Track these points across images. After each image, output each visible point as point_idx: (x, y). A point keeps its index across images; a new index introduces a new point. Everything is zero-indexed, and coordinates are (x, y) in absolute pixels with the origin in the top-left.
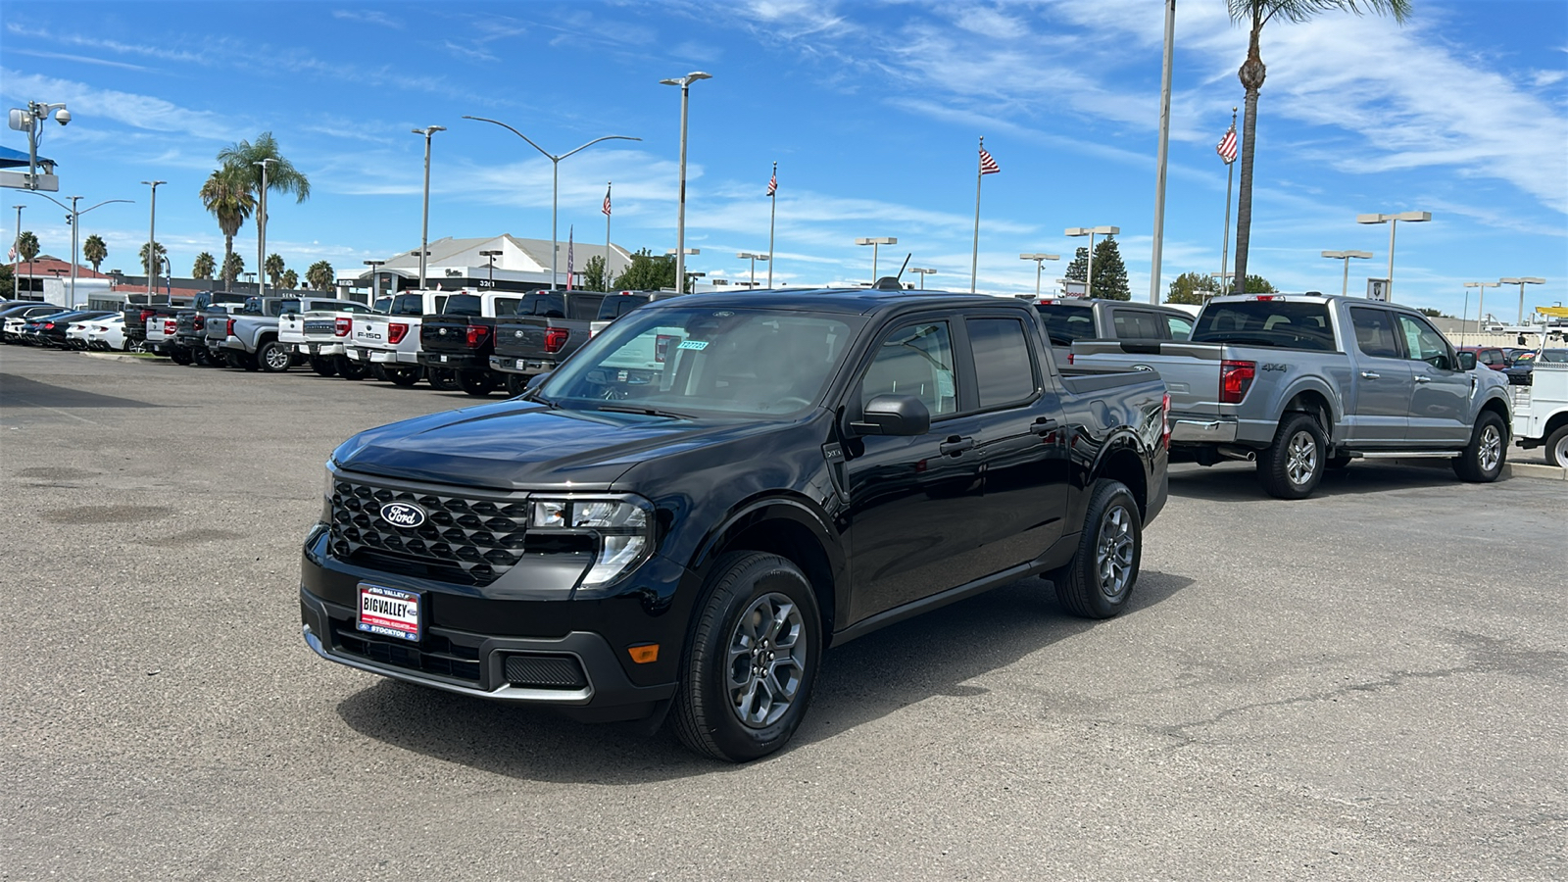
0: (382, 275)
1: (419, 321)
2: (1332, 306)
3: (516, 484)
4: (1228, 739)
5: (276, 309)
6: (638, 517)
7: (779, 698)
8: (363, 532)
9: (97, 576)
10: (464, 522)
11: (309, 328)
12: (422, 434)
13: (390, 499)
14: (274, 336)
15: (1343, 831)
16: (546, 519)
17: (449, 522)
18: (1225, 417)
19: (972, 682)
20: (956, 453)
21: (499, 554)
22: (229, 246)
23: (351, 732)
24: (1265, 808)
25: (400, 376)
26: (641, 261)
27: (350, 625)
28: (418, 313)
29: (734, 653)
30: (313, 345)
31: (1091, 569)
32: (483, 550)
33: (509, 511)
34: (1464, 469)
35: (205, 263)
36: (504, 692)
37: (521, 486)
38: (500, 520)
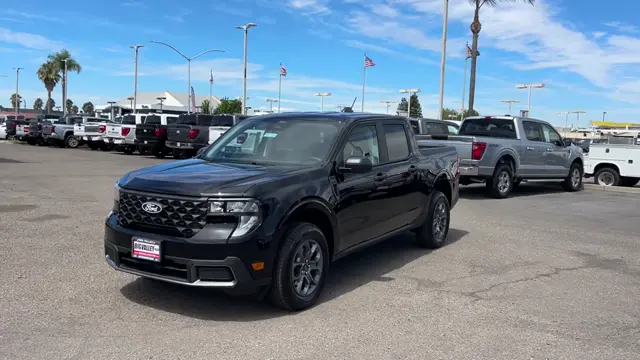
0: (115, 108)
1: (135, 126)
2: (515, 121)
3: (202, 194)
4: (496, 297)
5: (72, 121)
6: (254, 208)
7: (312, 283)
8: (133, 215)
9: (7, 234)
10: (180, 210)
11: (87, 130)
12: (161, 172)
13: (146, 201)
14: (72, 133)
15: (549, 334)
16: (215, 209)
17: (173, 210)
18: (473, 165)
19: (386, 275)
20: (380, 180)
21: (196, 224)
22: (50, 95)
23: (127, 301)
24: (516, 326)
25: (126, 149)
26: (225, 102)
27: (129, 254)
28: (134, 123)
29: (294, 265)
30: (89, 137)
31: (431, 227)
32: (188, 222)
33: (199, 206)
34: (566, 186)
35: (39, 103)
36: (198, 283)
37: (204, 196)
38: (195, 210)
